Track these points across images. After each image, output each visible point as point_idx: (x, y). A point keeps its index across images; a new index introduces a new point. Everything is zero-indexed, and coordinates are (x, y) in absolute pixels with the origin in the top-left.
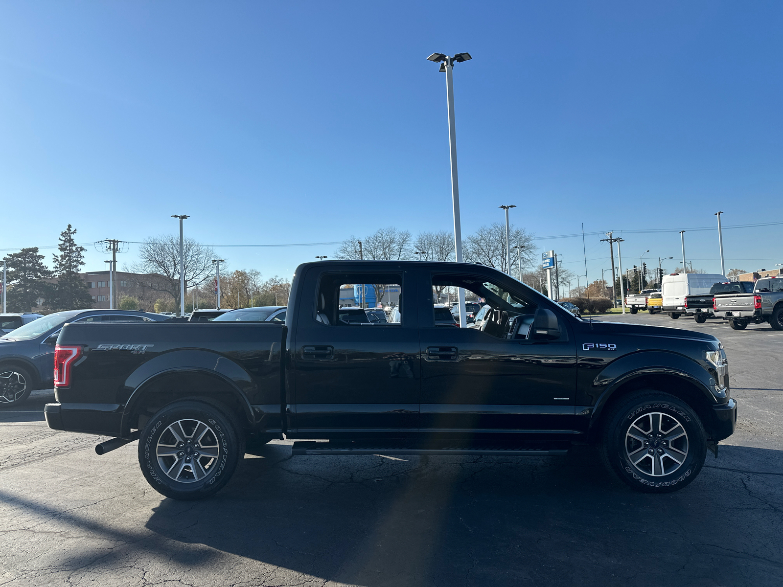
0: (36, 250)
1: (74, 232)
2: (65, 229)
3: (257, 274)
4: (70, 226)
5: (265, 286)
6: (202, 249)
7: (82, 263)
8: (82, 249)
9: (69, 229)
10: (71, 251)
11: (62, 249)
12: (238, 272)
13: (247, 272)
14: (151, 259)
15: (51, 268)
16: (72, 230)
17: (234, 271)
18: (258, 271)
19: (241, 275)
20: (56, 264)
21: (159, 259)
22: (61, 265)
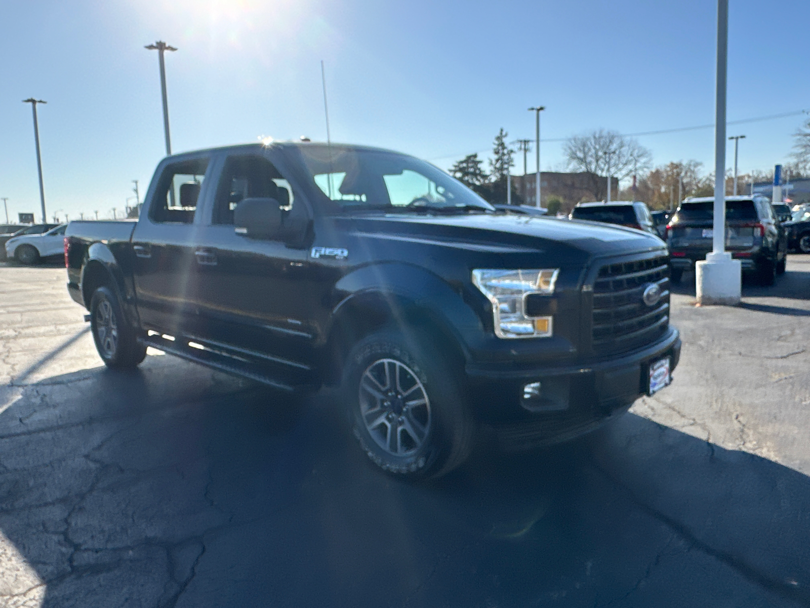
0: (475, 156)
1: (506, 135)
2: (498, 134)
3: (697, 164)
4: (502, 130)
5: (708, 179)
6: (627, 139)
7: (513, 165)
8: (512, 151)
9: (501, 134)
10: (503, 154)
11: (497, 153)
12: (672, 164)
13: (684, 163)
14: (573, 156)
15: (487, 172)
16: (504, 133)
17: (668, 163)
18: (699, 160)
19: (675, 166)
20: (492, 168)
21: (581, 155)
22: (496, 168)
